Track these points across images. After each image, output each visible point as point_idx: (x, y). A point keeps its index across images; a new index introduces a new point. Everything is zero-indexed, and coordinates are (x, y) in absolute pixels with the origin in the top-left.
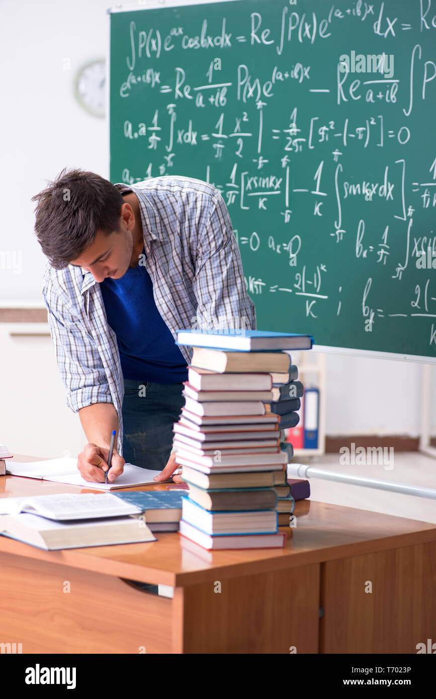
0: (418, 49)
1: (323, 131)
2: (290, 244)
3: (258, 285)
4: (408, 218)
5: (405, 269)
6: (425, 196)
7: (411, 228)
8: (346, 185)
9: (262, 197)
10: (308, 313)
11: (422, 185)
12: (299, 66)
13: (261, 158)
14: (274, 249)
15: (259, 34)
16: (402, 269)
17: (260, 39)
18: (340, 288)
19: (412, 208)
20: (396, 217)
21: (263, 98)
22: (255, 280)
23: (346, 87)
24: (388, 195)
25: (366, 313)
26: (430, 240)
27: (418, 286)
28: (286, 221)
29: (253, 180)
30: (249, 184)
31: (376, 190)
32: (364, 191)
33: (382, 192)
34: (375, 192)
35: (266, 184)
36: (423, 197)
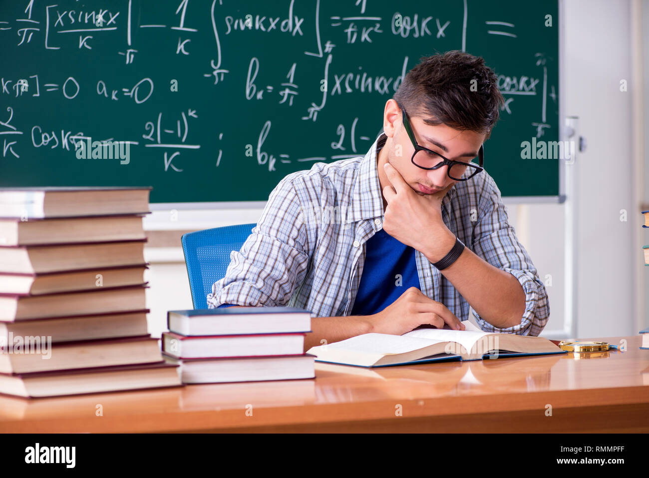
2: (136, 88)
3: (78, 140)
4: (326, 55)
5: (322, 109)
6: (349, 30)
7: (330, 65)
8: (229, 20)
9: (84, 35)
10: (167, 167)
11: (345, 19)
14: (106, 95)
16: (318, 109)
18: (221, 136)
19: (331, 44)
20: (307, 53)
22: (73, 134)
24: (295, 30)
25: (263, 159)
26: (358, 77)
27: (341, 126)
28: (127, 62)
29: (67, 14)
30: (60, 19)
31: (276, 25)
32: (257, 27)
33: (285, 27)
34: (275, 28)
35: (90, 19)
36: (347, 33)
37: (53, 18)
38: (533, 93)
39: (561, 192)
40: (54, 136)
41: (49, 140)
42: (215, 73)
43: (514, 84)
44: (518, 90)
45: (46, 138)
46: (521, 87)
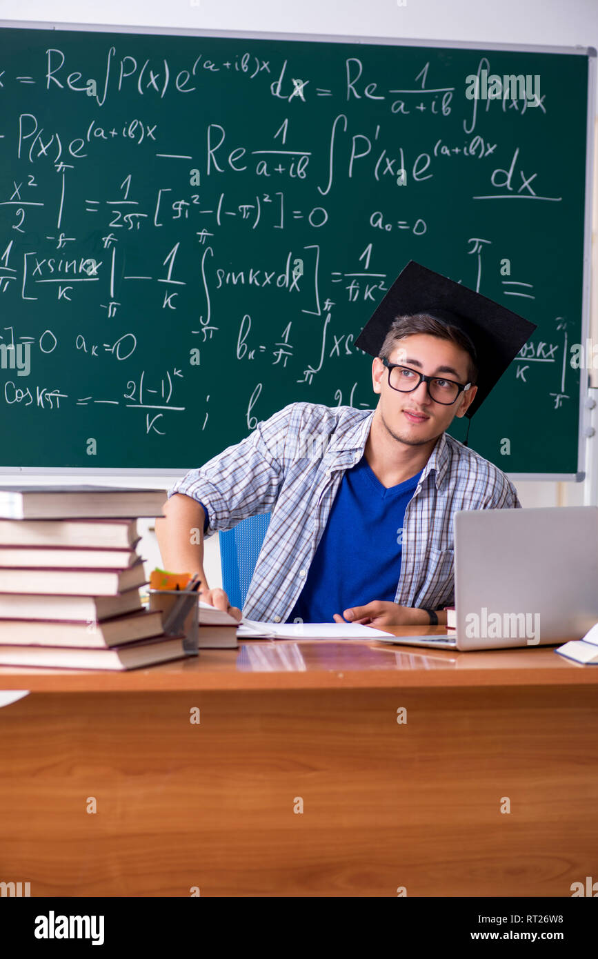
0: (342, 120)
1: (180, 206)
2: (118, 344)
3: (53, 398)
4: (325, 314)
5: (318, 372)
6: (351, 287)
7: (328, 323)
8: (221, 273)
9: (64, 285)
10: (148, 429)
11: (346, 275)
12: (135, 124)
13: (63, 234)
14: (85, 350)
15: (61, 76)
16: (314, 371)
17: (64, 82)
18: (208, 397)
19: (329, 302)
20: (304, 311)
21: (66, 158)
22: (47, 392)
23: (221, 156)
24: (292, 286)
27: (339, 391)
28: (109, 316)
29: (46, 263)
30: (38, 267)
31: (270, 280)
32: (251, 281)
33: (280, 283)
34: (269, 282)
35: (71, 269)
36: (349, 289)
37: (31, 266)
38: (553, 361)
39: (579, 470)
40: (28, 392)
41: (23, 396)
42: (204, 330)
43: (531, 350)
44: (535, 357)
45: (19, 394)
46: (538, 354)
